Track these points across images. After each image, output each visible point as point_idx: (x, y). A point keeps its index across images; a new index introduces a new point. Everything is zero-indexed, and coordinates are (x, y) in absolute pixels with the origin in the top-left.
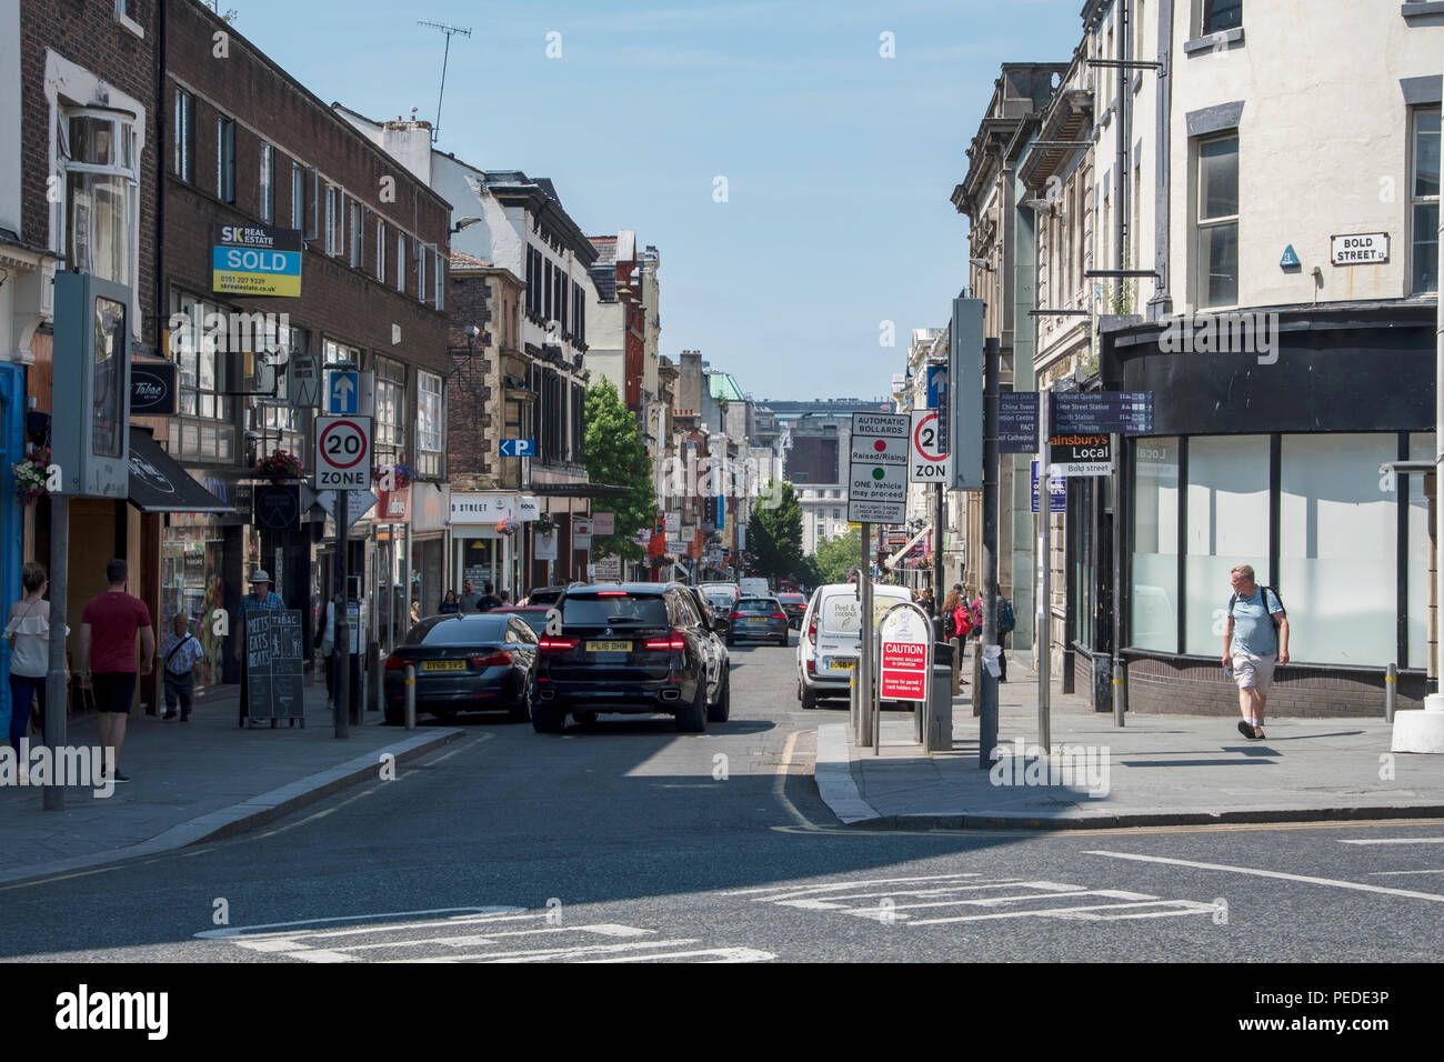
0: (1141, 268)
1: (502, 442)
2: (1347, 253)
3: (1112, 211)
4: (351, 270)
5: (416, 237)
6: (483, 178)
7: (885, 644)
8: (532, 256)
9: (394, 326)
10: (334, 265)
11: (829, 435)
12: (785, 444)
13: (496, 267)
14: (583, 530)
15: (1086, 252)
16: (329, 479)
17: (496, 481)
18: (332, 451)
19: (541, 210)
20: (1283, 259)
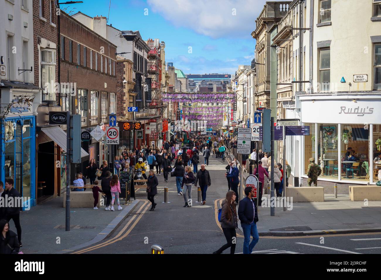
0: (306, 80)
1: (128, 108)
2: (357, 79)
3: (298, 61)
4: (96, 71)
5: (109, 58)
6: (121, 33)
7: (247, 184)
8: (135, 54)
9: (105, 83)
10: (92, 71)
11: (210, 87)
12: (197, 89)
13: (126, 59)
14: (148, 128)
15: (291, 67)
16: (109, 142)
17: (127, 118)
18: (110, 135)
19: (137, 41)
20: (341, 80)
